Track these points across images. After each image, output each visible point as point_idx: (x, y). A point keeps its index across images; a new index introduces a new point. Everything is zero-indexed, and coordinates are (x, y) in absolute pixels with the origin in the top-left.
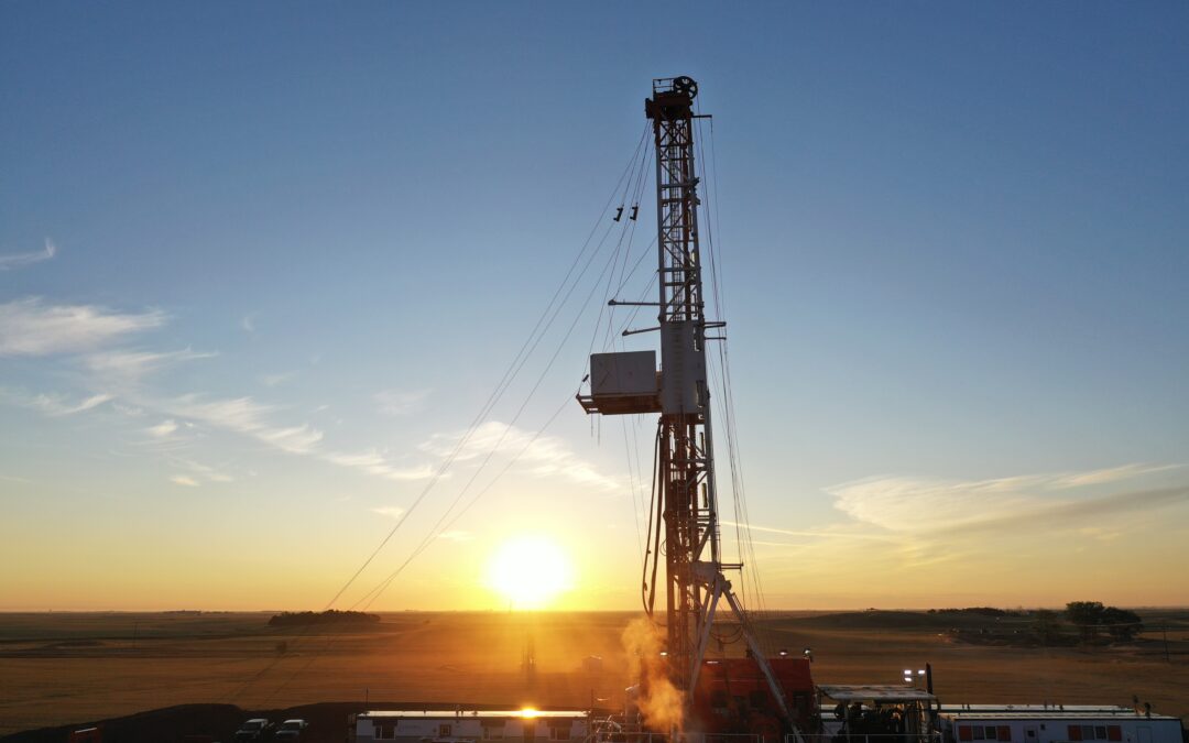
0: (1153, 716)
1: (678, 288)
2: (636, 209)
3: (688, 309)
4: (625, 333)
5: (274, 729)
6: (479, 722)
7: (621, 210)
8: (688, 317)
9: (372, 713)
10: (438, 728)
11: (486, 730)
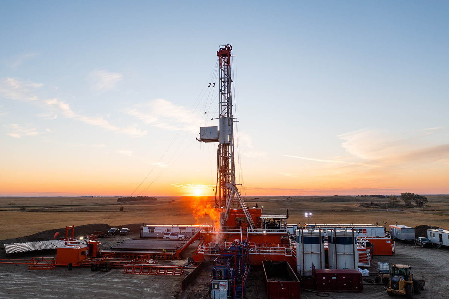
0: (378, 226)
1: (226, 107)
2: (214, 84)
3: (228, 114)
4: (212, 119)
5: (119, 231)
6: (179, 228)
7: (210, 84)
8: (228, 116)
9: (147, 226)
10: (167, 230)
11: (181, 230)
